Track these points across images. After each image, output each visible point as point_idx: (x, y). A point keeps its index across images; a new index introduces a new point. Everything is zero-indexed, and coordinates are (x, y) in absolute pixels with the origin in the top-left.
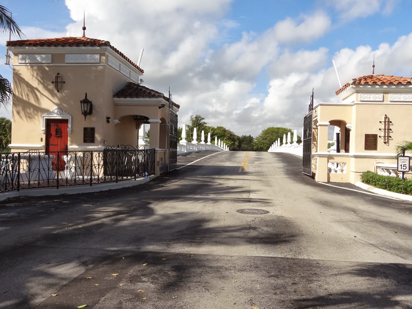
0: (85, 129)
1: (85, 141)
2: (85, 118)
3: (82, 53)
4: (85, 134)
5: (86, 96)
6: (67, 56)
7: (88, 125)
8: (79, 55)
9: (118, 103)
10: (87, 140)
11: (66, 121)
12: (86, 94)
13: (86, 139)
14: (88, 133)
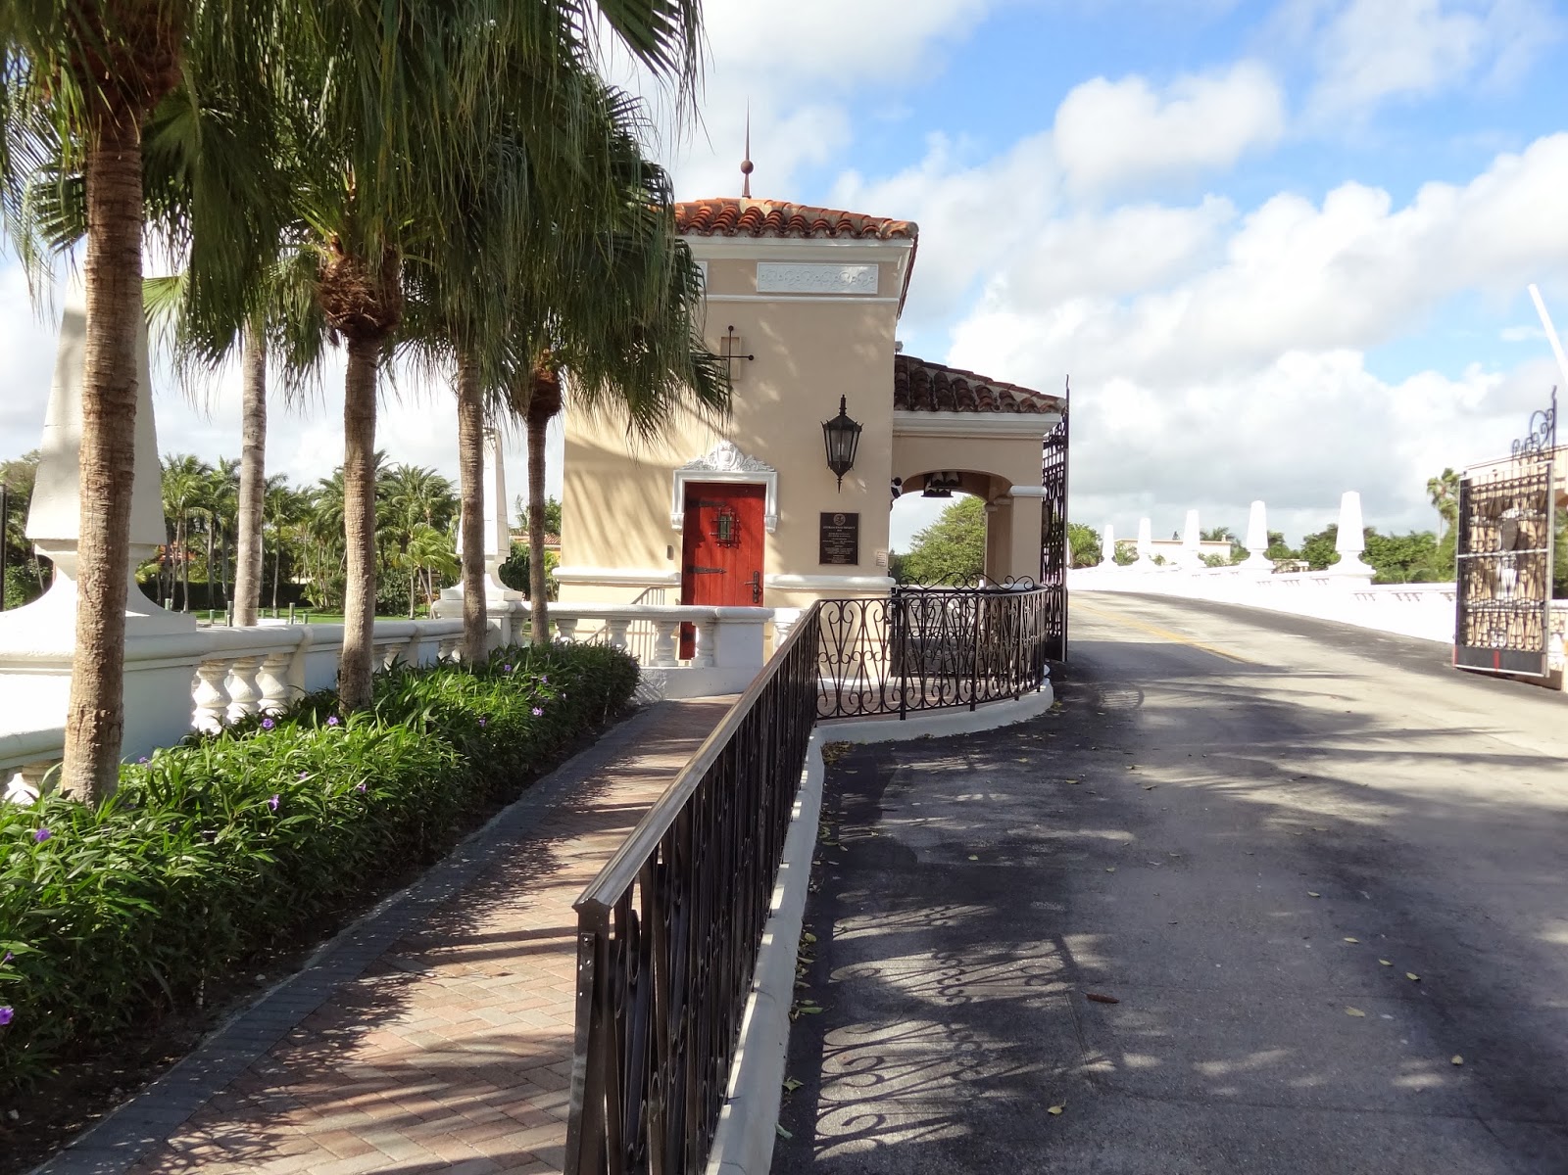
0: (827, 518)
1: (825, 558)
2: (840, 479)
3: (817, 258)
4: (824, 534)
5: (843, 408)
6: (762, 268)
7: (839, 506)
8: (806, 267)
9: (905, 428)
10: (831, 556)
11: (758, 491)
12: (843, 400)
13: (830, 551)
14: (835, 531)
